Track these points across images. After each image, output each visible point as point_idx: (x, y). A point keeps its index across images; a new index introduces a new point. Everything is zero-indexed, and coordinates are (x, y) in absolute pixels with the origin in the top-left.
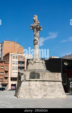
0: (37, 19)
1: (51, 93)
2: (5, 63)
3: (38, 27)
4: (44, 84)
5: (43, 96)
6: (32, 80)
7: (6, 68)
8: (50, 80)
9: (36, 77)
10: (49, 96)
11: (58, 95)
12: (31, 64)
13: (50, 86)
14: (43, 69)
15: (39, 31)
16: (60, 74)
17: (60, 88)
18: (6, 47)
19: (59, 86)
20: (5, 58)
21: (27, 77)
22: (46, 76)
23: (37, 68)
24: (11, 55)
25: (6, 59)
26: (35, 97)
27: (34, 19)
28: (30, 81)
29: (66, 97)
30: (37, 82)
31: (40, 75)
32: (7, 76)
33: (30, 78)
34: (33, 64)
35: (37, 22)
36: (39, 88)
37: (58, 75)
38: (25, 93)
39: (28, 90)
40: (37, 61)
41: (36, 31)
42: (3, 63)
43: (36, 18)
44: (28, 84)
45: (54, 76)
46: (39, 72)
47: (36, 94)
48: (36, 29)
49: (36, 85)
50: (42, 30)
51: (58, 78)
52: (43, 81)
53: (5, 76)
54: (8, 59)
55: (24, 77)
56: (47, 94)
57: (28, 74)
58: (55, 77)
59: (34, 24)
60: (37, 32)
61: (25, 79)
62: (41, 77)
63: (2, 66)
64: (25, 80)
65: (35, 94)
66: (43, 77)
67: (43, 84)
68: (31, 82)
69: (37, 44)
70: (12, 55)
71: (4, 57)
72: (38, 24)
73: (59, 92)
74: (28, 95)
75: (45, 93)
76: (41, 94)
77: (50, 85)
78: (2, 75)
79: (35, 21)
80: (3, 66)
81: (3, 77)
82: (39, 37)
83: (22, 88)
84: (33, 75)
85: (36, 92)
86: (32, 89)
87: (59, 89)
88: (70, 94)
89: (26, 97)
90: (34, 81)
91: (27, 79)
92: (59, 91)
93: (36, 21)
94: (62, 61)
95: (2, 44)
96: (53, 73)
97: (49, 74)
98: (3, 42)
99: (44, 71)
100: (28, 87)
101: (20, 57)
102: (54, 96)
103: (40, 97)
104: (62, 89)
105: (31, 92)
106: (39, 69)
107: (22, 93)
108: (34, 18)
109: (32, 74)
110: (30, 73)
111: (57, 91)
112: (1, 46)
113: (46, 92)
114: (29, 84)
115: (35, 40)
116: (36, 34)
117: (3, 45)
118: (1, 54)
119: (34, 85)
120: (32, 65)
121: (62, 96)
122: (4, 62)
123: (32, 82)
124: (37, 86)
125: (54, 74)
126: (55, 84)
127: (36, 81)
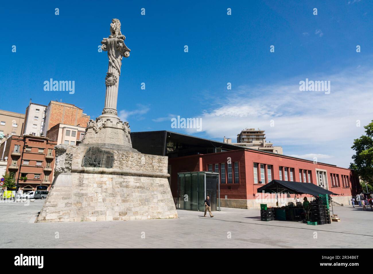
0: (119, 27)
1: (140, 205)
2: (47, 142)
3: (121, 44)
4: (124, 182)
5: (117, 215)
6: (91, 169)
7: (48, 153)
8: (140, 172)
9: (104, 162)
10: (136, 213)
11: (158, 211)
12: (94, 129)
13: (138, 187)
14: (123, 144)
15: (121, 56)
16: (165, 160)
17: (164, 192)
18: (55, 113)
19: (161, 189)
20: (50, 134)
21: (74, 161)
22: (130, 162)
23: (108, 141)
24: (63, 128)
25: (53, 136)
26: (93, 219)
27: (111, 27)
28: (83, 172)
29: (176, 215)
30: (105, 175)
31: (115, 157)
32: (50, 169)
33: (85, 165)
34: (98, 130)
35: (119, 34)
36: (110, 191)
37: (160, 161)
38: (64, 205)
39: (74, 197)
40: (109, 124)
41: (114, 53)
42: (43, 142)
43: (116, 25)
44: (77, 182)
45: (150, 162)
46: (111, 151)
47: (98, 209)
48: (113, 50)
49: (100, 185)
50: (129, 55)
51: (160, 168)
52: (122, 174)
53: (46, 169)
54: (55, 136)
55: (66, 160)
56: (129, 209)
57: (79, 151)
58: (153, 167)
59: (110, 38)
60: (117, 57)
61: (68, 166)
62: (116, 163)
63: (40, 149)
64: (67, 168)
65: (96, 210)
66: (121, 164)
67: (121, 183)
68: (86, 175)
69: (114, 84)
70: (65, 127)
71: (48, 132)
72: (122, 38)
73: (161, 204)
74: (72, 212)
75: (123, 207)
76: (113, 209)
77: (138, 185)
78: (38, 167)
79: (114, 33)
80: (43, 149)
81: (40, 171)
82: (120, 70)
83: (56, 191)
84: (94, 157)
85: (99, 204)
86: (86, 194)
87: (160, 197)
88: (179, 207)
89: (66, 220)
90: (96, 173)
91: (74, 167)
92: (162, 201)
93: (117, 33)
94: (168, 136)
95: (47, 107)
96: (147, 155)
97: (139, 157)
98: (50, 104)
99: (126, 149)
100: (75, 190)
101: (81, 133)
102: (147, 214)
103: (109, 218)
104: (169, 195)
105: (85, 203)
106: (114, 145)
107: (54, 206)
108: (113, 25)
109: (91, 153)
110: (86, 151)
111: (155, 200)
112: (45, 111)
113: (127, 205)
114: (81, 180)
115: (109, 75)
116: (113, 61)
117: (50, 109)
118: (44, 126)
119: (95, 185)
120: (97, 133)
121: (168, 213)
122: (45, 141)
123: (91, 176)
124: (104, 187)
125: (152, 159)
126: (152, 184)
127: (102, 173)
